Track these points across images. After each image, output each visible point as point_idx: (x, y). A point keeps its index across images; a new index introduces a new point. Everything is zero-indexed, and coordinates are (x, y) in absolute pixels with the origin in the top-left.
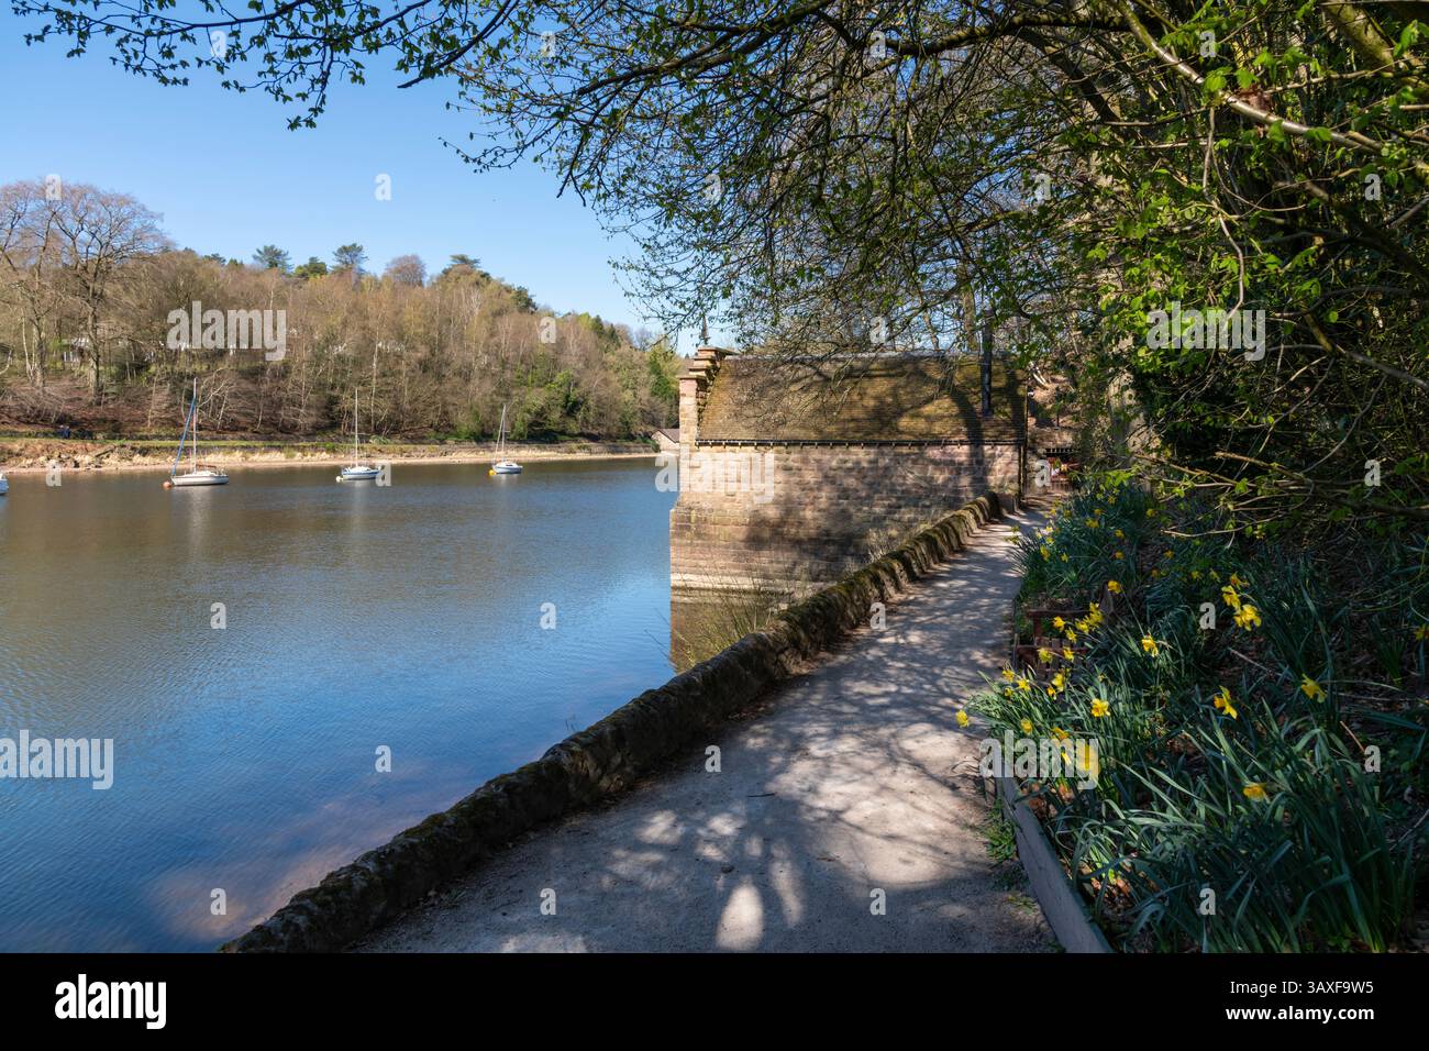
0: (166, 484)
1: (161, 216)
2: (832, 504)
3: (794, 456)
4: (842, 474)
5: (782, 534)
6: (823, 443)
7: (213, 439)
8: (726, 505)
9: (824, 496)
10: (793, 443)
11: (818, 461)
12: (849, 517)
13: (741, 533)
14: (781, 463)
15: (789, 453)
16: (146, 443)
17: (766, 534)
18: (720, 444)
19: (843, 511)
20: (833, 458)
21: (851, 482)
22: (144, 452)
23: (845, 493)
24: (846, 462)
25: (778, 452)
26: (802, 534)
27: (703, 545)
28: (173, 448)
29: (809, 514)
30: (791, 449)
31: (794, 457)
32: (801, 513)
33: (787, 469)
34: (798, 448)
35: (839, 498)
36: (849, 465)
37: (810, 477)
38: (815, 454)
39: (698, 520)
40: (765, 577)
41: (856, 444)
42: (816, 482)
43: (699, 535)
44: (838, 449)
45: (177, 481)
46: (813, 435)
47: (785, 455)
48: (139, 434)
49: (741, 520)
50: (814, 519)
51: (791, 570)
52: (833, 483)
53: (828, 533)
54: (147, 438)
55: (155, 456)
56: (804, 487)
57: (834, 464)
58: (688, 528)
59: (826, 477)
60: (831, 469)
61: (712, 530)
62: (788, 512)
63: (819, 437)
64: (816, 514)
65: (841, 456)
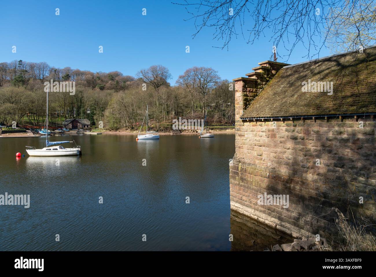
0: (199, 137)
1: (217, 72)
2: (329, 171)
3: (298, 128)
4: (338, 144)
5: (289, 188)
6: (319, 117)
7: (229, 126)
8: (257, 162)
9: (321, 163)
10: (296, 118)
11: (317, 132)
12: (345, 185)
13: (265, 183)
14: (290, 134)
15: (295, 126)
16: (213, 127)
17: (280, 187)
18: (252, 121)
19: (339, 178)
20: (329, 131)
21: (347, 153)
22: (212, 129)
23: (341, 162)
24: (341, 133)
25: (287, 125)
26: (304, 192)
27: (244, 186)
28: (219, 128)
29: (310, 177)
30: (296, 122)
31: (299, 130)
32: (304, 175)
33: (294, 138)
34: (301, 122)
35: (336, 165)
36: (345, 136)
37: (312, 146)
38: (315, 126)
39: (242, 169)
40: (280, 218)
41: (351, 117)
42: (316, 151)
43: (242, 179)
44: (334, 122)
45: (201, 136)
46: (311, 111)
47: (292, 128)
48: (212, 125)
49: (264, 173)
50: (315, 181)
51: (297, 219)
52: (330, 152)
53: (325, 195)
54: (214, 126)
55: (214, 130)
56: (307, 154)
57: (331, 135)
58: (237, 174)
59: (323, 146)
60: (328, 139)
61: (249, 177)
62: (295, 172)
63: (315, 112)
64: (316, 177)
65: (336, 128)
